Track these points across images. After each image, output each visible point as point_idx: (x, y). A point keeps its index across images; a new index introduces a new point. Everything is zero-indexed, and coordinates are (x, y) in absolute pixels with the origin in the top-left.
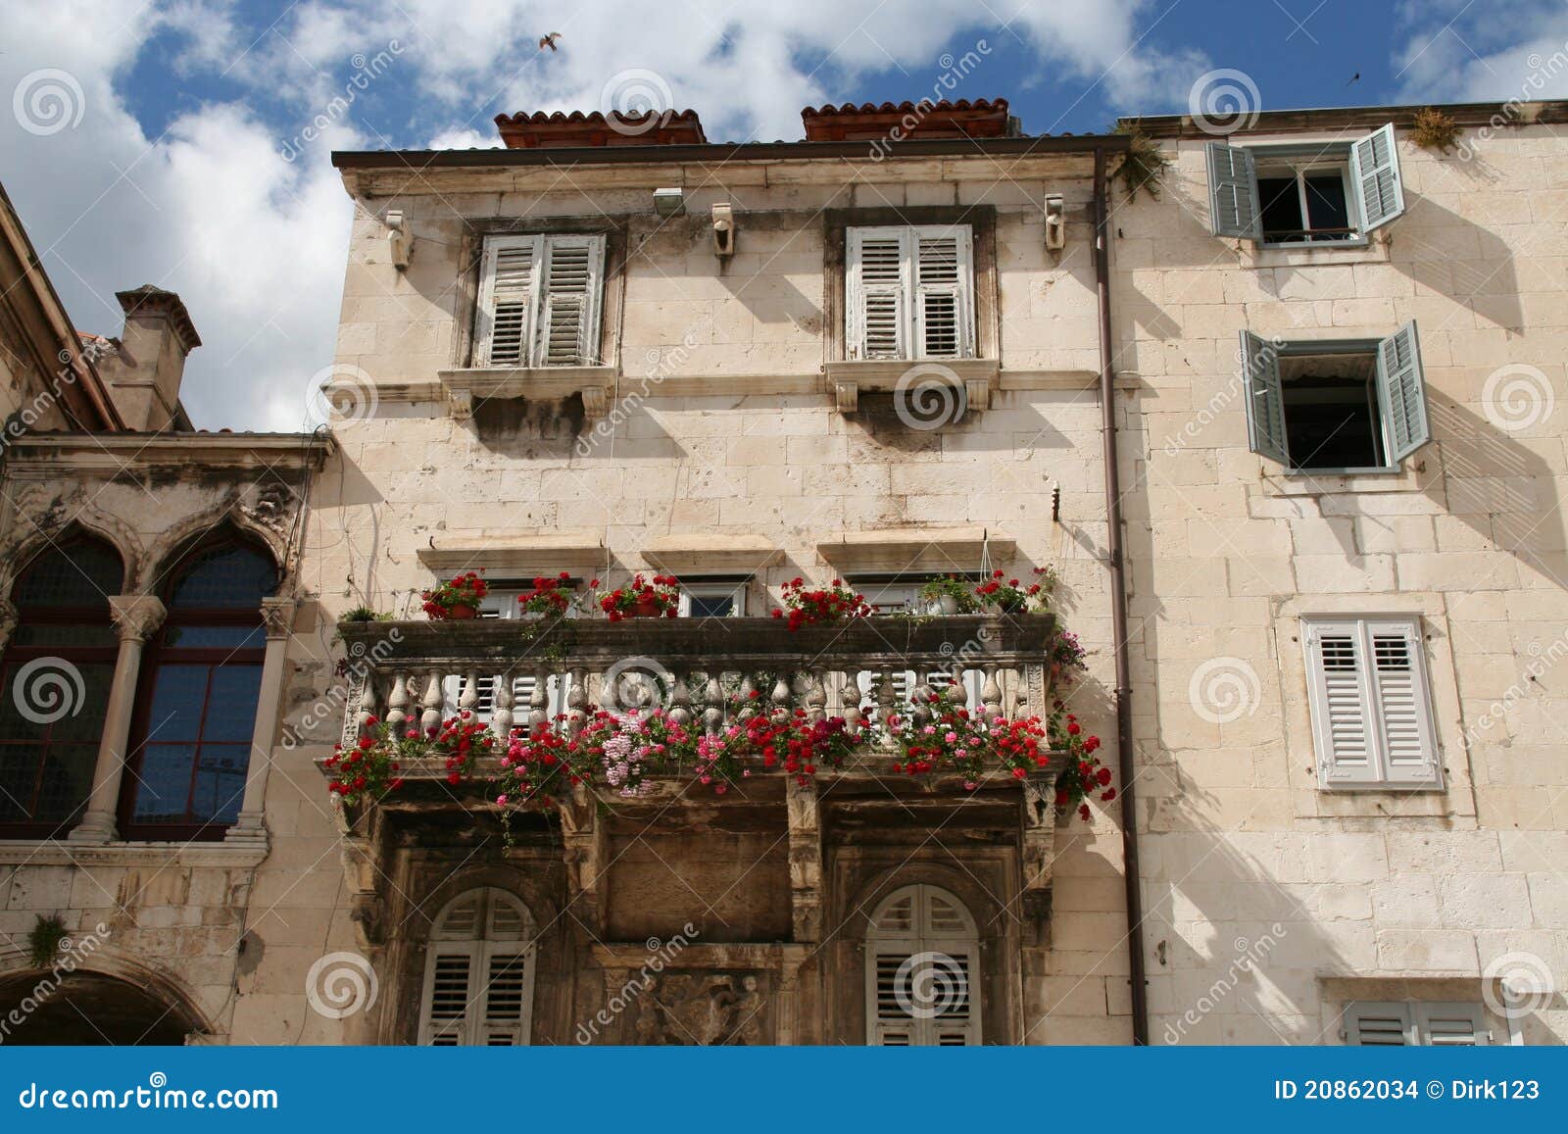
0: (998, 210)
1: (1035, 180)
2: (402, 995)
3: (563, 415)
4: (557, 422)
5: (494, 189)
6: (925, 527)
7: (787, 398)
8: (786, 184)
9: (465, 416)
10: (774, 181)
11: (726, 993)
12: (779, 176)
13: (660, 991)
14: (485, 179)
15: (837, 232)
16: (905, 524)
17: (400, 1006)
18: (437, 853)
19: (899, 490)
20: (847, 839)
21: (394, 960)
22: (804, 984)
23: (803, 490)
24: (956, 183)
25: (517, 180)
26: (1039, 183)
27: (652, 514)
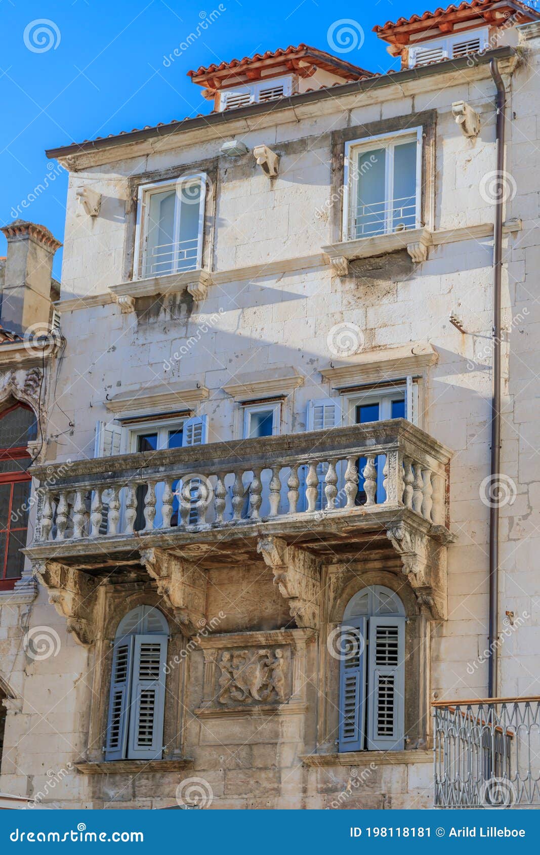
0: (439, 111)
1: (463, 84)
2: (104, 672)
3: (182, 302)
4: (180, 307)
5: (142, 153)
6: (386, 349)
7: (307, 270)
8: (309, 118)
9: (129, 310)
10: (302, 117)
11: (266, 660)
12: (304, 114)
13: (232, 661)
14: (136, 148)
15: (339, 147)
16: (374, 348)
17: (102, 678)
18: (119, 588)
19: (370, 326)
20: (335, 560)
21: (99, 651)
22: (309, 651)
23: (315, 333)
24: (413, 97)
25: (154, 146)
26: (466, 86)
27: (230, 361)
